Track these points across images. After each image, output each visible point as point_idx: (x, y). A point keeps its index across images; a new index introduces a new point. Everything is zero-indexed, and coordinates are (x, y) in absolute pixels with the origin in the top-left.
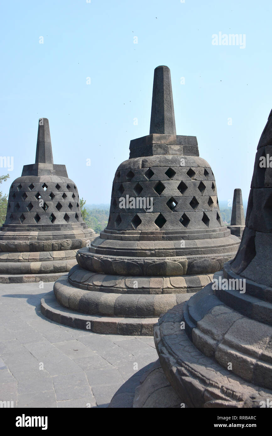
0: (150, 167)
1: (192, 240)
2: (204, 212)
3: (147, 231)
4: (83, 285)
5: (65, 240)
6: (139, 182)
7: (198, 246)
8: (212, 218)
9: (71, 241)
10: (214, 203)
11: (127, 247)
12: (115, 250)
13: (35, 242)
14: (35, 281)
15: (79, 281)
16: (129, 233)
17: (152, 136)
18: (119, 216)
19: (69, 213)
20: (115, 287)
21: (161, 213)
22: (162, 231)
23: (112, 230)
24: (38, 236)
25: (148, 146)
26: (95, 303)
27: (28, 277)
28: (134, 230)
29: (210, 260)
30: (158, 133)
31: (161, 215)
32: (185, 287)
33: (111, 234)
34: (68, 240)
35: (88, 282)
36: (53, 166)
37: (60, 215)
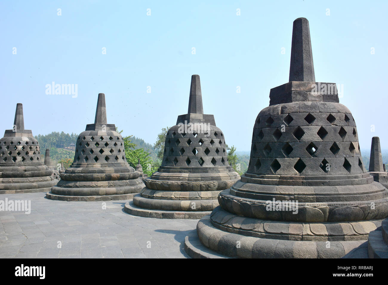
0: (290, 113)
1: (333, 186)
2: (345, 158)
3: (286, 176)
4: (223, 227)
5: (211, 182)
6: (278, 128)
7: (340, 193)
8: (354, 164)
9: (217, 182)
10: (356, 149)
11: (266, 191)
12: (254, 194)
13: (185, 183)
14: (185, 217)
15: (220, 222)
16: (268, 178)
17: (291, 83)
18: (259, 160)
19: (216, 157)
20: (253, 231)
21: (300, 158)
22: (302, 176)
23: (252, 174)
24: (188, 177)
25: (287, 93)
26: (233, 246)
27: (179, 214)
28: (273, 174)
29: (352, 207)
30: (297, 81)
31: (300, 160)
32: (326, 235)
33: (251, 177)
34: (214, 181)
35: (227, 223)
36: (202, 116)
37: (208, 159)
